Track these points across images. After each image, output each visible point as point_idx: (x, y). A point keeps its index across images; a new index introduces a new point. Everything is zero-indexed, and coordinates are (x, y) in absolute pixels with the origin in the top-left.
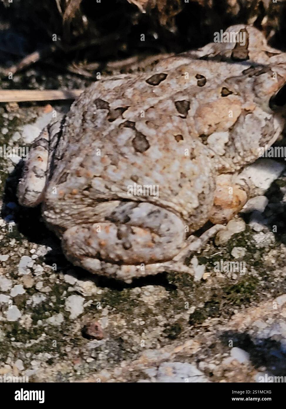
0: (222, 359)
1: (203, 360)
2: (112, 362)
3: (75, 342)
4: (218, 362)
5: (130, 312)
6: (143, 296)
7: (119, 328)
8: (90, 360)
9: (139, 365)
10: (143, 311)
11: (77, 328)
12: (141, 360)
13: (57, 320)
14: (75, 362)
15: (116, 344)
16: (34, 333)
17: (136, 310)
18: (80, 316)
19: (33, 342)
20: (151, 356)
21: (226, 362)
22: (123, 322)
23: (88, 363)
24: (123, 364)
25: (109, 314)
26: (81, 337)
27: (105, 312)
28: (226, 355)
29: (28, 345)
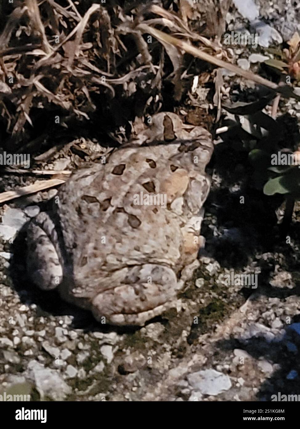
0: (231, 360)
1: (217, 364)
2: (150, 385)
3: (117, 380)
4: (229, 363)
5: (144, 347)
6: (148, 334)
7: (141, 360)
8: (134, 389)
9: (170, 382)
10: (152, 344)
11: (114, 370)
12: (170, 378)
13: (100, 367)
14: (124, 393)
15: (147, 372)
16: (88, 382)
17: (147, 345)
18: (113, 361)
19: (90, 388)
20: (175, 373)
21: (235, 360)
22: (142, 356)
23: (134, 392)
24: (159, 385)
25: (131, 353)
26: (119, 375)
27: (128, 352)
28: (232, 356)
29: (87, 391)
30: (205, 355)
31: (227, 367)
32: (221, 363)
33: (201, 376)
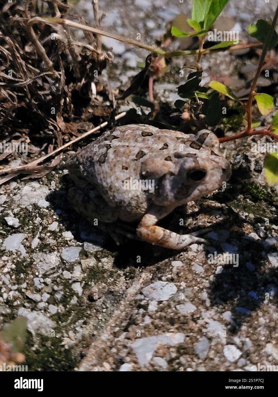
0: (171, 270)
1: (162, 276)
2: (115, 305)
3: (90, 307)
4: (170, 273)
5: (103, 277)
6: (104, 266)
7: (104, 288)
8: (104, 310)
9: (129, 299)
10: (109, 274)
11: (85, 299)
12: (129, 295)
13: (74, 301)
14: (97, 316)
15: (110, 296)
16: (67, 314)
17: (105, 275)
18: (83, 293)
19: (70, 318)
20: (132, 290)
21: (175, 270)
22: (104, 284)
23: (105, 313)
24: (122, 302)
25: (95, 284)
26: (90, 303)
27: (93, 284)
28: (171, 267)
29: (69, 321)
30: (150, 272)
31: (169, 276)
32: (165, 275)
33: (152, 288)
